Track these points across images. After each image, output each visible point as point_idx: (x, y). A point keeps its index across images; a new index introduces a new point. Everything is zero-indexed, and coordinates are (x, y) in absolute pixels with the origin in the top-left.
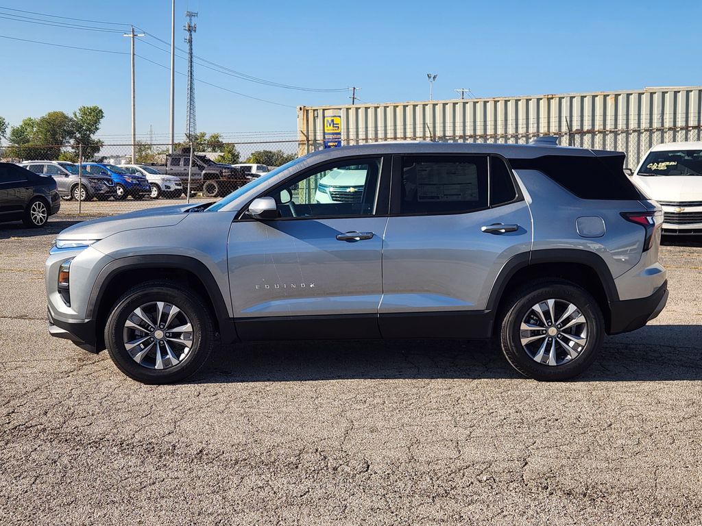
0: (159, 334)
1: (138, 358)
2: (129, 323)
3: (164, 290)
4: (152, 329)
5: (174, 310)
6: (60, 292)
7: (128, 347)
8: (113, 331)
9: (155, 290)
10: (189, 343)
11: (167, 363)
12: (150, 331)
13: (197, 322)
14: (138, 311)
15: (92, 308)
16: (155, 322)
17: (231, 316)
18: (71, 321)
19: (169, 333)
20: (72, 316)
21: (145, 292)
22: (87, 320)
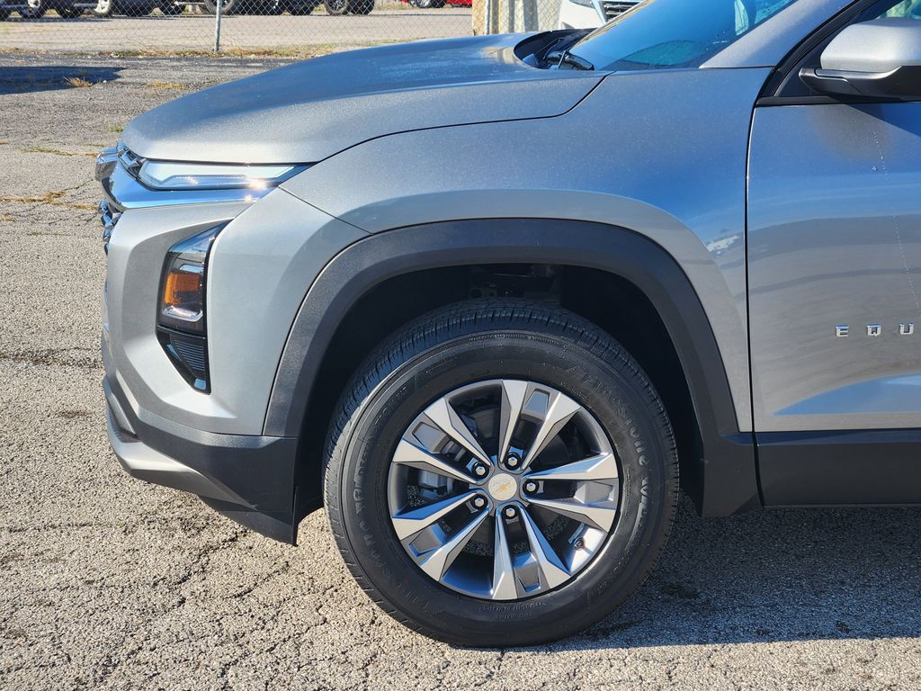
0: (502, 487)
1: (435, 564)
2: (406, 453)
3: (529, 341)
4: (481, 471)
5: (560, 408)
6: (164, 339)
7: (405, 528)
8: (357, 479)
9: (500, 340)
10: (605, 517)
11: (528, 581)
12: (473, 475)
13: (635, 448)
14: (440, 412)
15: (284, 398)
16: (491, 447)
17: (745, 426)
18: (207, 439)
19: (536, 482)
20: (213, 424)
21: (466, 347)
22: (266, 440)
